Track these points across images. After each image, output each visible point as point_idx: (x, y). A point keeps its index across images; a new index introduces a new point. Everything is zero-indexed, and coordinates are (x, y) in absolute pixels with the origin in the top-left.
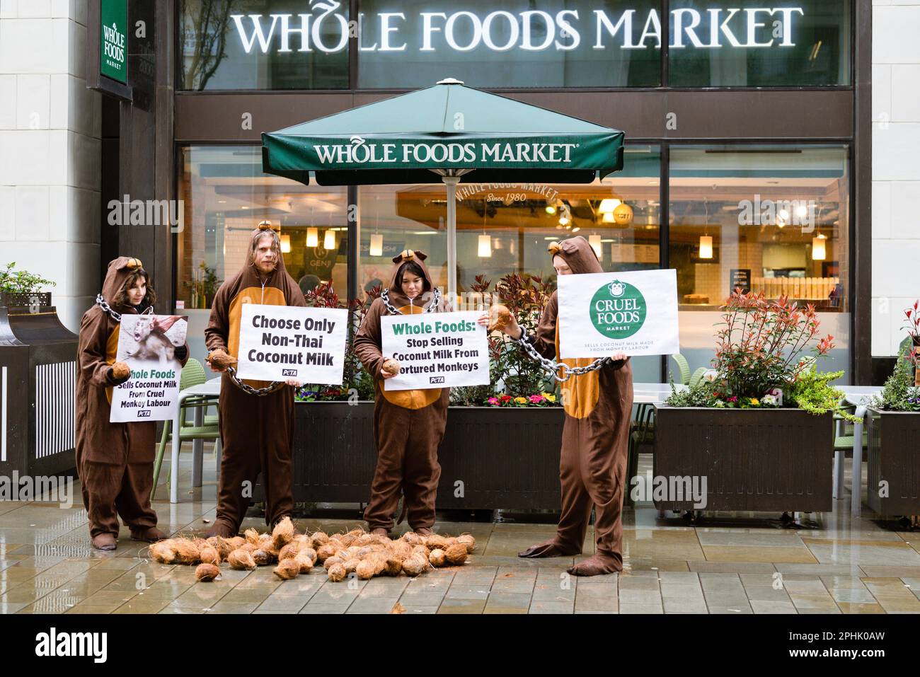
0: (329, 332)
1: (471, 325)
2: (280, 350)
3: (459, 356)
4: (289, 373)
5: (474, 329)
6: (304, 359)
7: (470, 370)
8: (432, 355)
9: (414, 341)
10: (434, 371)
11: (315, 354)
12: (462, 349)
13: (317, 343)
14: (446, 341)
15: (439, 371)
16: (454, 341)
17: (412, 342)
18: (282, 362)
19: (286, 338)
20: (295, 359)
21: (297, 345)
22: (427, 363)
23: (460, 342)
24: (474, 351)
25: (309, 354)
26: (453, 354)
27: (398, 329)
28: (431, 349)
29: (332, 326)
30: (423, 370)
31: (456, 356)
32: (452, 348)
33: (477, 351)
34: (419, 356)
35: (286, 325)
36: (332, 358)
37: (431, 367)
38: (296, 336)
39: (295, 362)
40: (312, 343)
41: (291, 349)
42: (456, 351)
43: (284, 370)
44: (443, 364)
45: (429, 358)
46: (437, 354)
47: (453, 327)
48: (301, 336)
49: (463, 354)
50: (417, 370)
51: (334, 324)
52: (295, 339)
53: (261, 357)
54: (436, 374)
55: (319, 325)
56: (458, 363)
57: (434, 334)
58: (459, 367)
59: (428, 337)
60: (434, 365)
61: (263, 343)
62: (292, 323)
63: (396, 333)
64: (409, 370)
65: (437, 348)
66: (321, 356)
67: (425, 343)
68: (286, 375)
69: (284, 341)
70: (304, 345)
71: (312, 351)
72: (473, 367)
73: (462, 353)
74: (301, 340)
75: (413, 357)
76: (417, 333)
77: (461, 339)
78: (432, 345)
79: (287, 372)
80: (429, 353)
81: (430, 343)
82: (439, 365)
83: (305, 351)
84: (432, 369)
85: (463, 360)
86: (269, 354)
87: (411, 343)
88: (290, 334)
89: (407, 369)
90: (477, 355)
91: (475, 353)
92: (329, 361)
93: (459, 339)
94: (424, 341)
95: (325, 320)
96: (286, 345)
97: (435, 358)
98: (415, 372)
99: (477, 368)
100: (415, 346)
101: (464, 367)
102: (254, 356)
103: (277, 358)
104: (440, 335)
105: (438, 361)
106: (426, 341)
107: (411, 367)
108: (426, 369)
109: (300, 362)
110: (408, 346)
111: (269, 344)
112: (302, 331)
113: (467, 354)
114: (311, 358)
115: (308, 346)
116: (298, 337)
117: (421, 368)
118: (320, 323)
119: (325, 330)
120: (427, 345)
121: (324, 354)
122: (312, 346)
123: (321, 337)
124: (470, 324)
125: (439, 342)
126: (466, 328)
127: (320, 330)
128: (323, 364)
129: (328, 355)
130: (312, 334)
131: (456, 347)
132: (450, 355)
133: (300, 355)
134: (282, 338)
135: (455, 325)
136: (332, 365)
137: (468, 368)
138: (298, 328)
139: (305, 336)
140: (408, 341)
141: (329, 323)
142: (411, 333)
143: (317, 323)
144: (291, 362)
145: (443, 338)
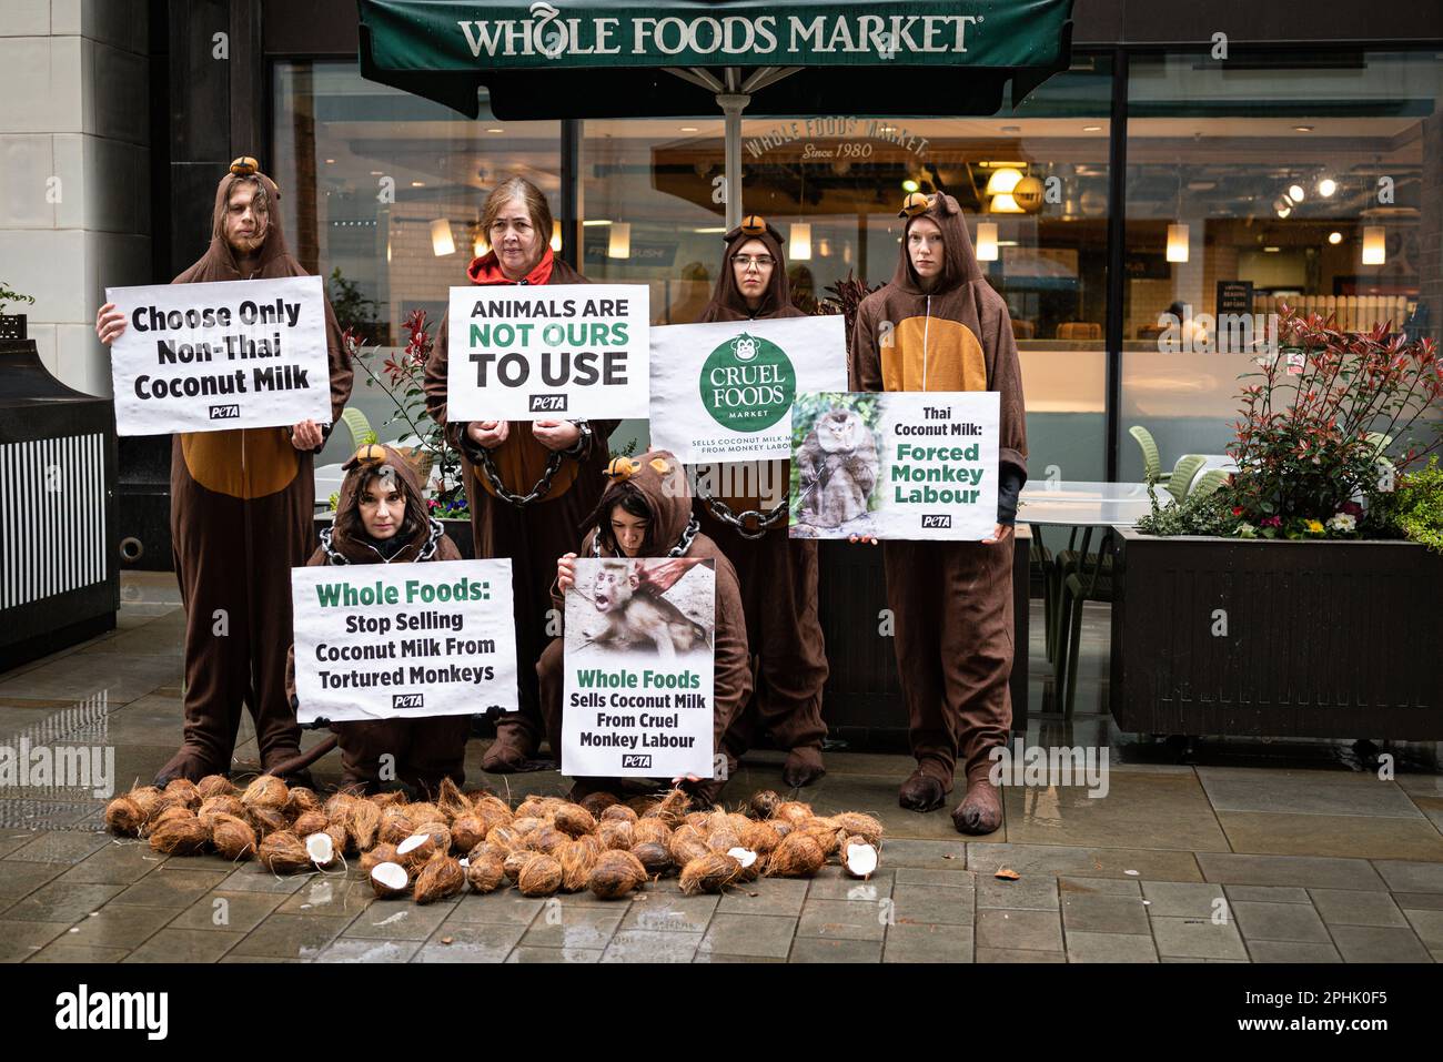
1: (481, 589)
3: (454, 651)
5: (487, 596)
7: (477, 681)
8: (398, 650)
9: (361, 620)
10: (402, 682)
12: (461, 636)
14: (429, 620)
15: (412, 682)
16: (444, 621)
17: (356, 622)
22: (388, 665)
23: (457, 621)
24: (486, 642)
26: (443, 648)
27: (327, 596)
28: (395, 636)
30: (379, 680)
31: (449, 653)
32: (440, 635)
33: (492, 642)
34: (370, 652)
37: (395, 674)
42: (449, 641)
44: (421, 669)
45: (393, 656)
46: (408, 647)
47: (444, 591)
49: (464, 649)
50: (368, 681)
54: (407, 688)
56: (452, 667)
58: (453, 674)
59: (390, 612)
60: (401, 669)
63: (323, 602)
64: (350, 681)
65: (410, 635)
67: (384, 625)
72: (484, 674)
73: (460, 645)
75: (358, 653)
76: (367, 603)
77: (460, 617)
78: (399, 628)
80: (392, 646)
81: (394, 624)
82: (412, 669)
84: (398, 677)
85: (463, 661)
87: (354, 625)
89: (346, 678)
91: (487, 646)
93: (455, 617)
94: (382, 620)
97: (404, 655)
98: (363, 685)
99: (491, 677)
100: (362, 630)
101: (464, 675)
106: (387, 620)
108: (385, 678)
110: (349, 630)
113: (472, 647)
117: (376, 676)
120: (387, 629)
124: (478, 585)
125: (413, 623)
126: (470, 593)
131: (448, 632)
132: (435, 650)
135: (447, 587)
137: (473, 677)
140: (349, 621)
142: (355, 603)
145: (422, 614)
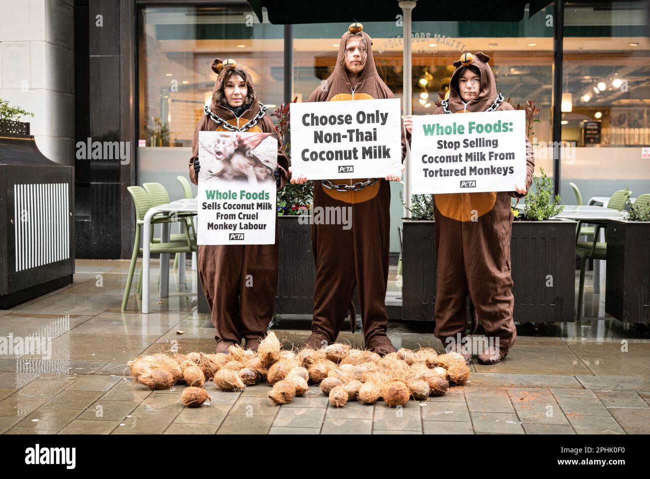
0: (382, 124)
1: (508, 126)
2: (333, 147)
3: (493, 158)
4: (345, 169)
5: (511, 130)
6: (359, 154)
7: (505, 174)
8: (463, 158)
9: (445, 142)
10: (465, 174)
11: (370, 148)
12: (497, 151)
13: (372, 136)
14: (480, 142)
15: (471, 174)
16: (488, 143)
17: (443, 143)
18: (337, 159)
19: (339, 134)
20: (350, 155)
21: (351, 140)
22: (458, 166)
23: (495, 143)
25: (364, 148)
26: (487, 157)
27: (428, 130)
28: (462, 151)
29: (385, 118)
30: (453, 173)
31: (490, 159)
32: (486, 150)
33: (513, 154)
34: (449, 159)
35: (337, 121)
36: (389, 149)
37: (462, 170)
38: (348, 131)
39: (350, 158)
40: (366, 137)
41: (345, 145)
42: (490, 153)
43: (339, 167)
44: (475, 168)
45: (461, 161)
46: (469, 156)
48: (353, 131)
49: (498, 157)
51: (387, 114)
52: (348, 134)
53: (315, 156)
54: (468, 177)
55: (371, 118)
56: (492, 166)
57: (466, 135)
58: (492, 170)
60: (465, 168)
61: (316, 142)
62: (343, 118)
63: (426, 133)
64: (438, 174)
65: (470, 150)
66: (377, 149)
67: (456, 145)
68: (342, 172)
69: (337, 137)
70: (357, 140)
71: (367, 144)
72: (509, 171)
73: (496, 155)
74: (354, 135)
75: (443, 159)
76: (448, 134)
77: (497, 141)
78: (464, 147)
79: (343, 169)
80: (460, 156)
81: (462, 144)
82: (471, 168)
83: (360, 145)
84: (463, 172)
86: (323, 152)
87: (441, 145)
88: (343, 129)
89: (437, 172)
90: (513, 158)
91: (511, 156)
92: (386, 153)
93: (494, 141)
94: (455, 143)
95: (377, 112)
96: (339, 141)
97: (467, 161)
98: (445, 175)
99: (512, 172)
100: (446, 148)
101: (498, 171)
102: (307, 155)
103: (331, 156)
104: (473, 136)
105: (471, 164)
106: (458, 143)
107: (441, 170)
108: (457, 172)
109: (356, 158)
110: (438, 148)
111: (321, 142)
112: (355, 125)
113: (502, 157)
114: (367, 152)
115: (362, 140)
116: (351, 132)
117: (452, 171)
118: (373, 115)
119: (378, 121)
120: (458, 147)
121: (380, 147)
122: (367, 140)
123: (375, 129)
124: (507, 124)
125: (472, 144)
126: (502, 128)
127: (373, 122)
128: (380, 157)
129: (384, 147)
130: (366, 128)
131: (490, 149)
132: (483, 158)
133: (355, 151)
134: (335, 135)
136: (389, 157)
137: (503, 172)
138: (350, 123)
139: (358, 130)
141: (382, 114)
142: (442, 134)
143: (369, 115)
144: (346, 158)
145: (477, 139)
